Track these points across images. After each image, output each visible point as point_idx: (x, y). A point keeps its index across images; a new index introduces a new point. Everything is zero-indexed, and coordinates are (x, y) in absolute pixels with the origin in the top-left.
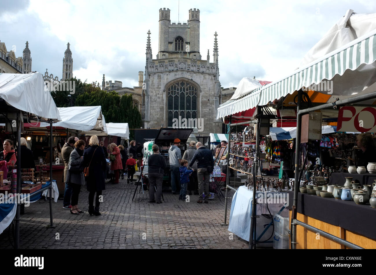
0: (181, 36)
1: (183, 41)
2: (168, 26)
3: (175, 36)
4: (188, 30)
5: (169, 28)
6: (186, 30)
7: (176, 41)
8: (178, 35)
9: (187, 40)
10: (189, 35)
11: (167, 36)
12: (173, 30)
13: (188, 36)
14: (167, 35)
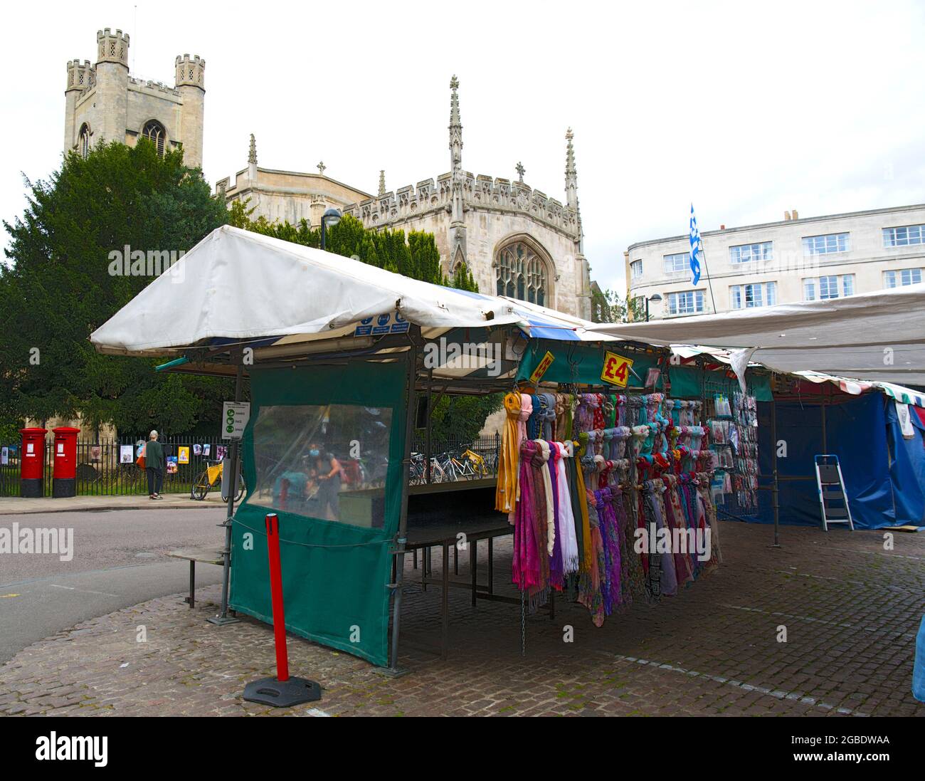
0: (159, 119)
1: (162, 135)
2: (127, 86)
3: (144, 118)
4: (177, 107)
5: (129, 90)
6: (173, 108)
7: (145, 131)
8: (152, 116)
9: (174, 135)
10: (180, 123)
11: (124, 110)
12: (139, 100)
13: (176, 125)
14: (124, 107)
